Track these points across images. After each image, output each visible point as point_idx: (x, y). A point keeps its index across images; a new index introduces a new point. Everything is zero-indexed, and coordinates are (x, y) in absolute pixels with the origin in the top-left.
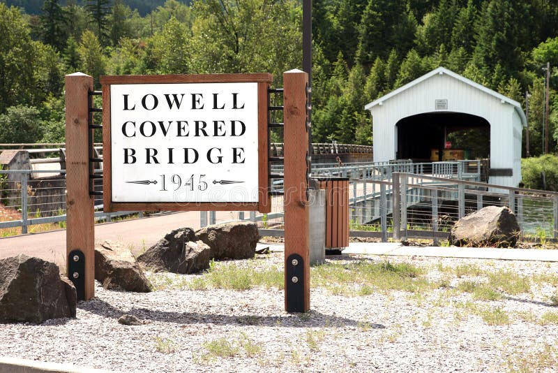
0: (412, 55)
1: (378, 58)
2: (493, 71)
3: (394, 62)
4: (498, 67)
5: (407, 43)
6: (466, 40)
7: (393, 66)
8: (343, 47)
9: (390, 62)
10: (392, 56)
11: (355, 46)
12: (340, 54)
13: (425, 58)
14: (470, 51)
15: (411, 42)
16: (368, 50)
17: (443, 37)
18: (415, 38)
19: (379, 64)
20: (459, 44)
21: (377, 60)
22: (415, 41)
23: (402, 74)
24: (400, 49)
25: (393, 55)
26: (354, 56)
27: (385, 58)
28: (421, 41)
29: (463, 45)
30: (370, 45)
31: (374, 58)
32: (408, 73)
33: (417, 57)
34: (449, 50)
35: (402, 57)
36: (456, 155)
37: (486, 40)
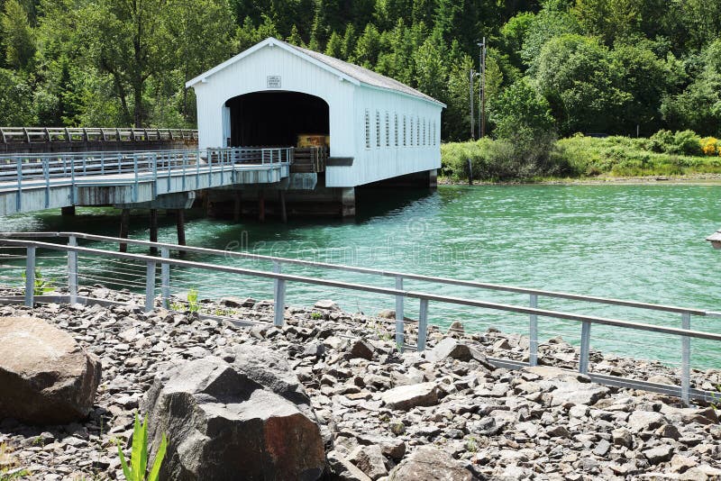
0: (370, 30)
1: (334, 33)
2: (450, 48)
3: (351, 38)
4: (455, 43)
5: (365, 17)
6: (427, 13)
7: (349, 41)
8: (298, 21)
9: (347, 37)
10: (348, 30)
11: (311, 19)
12: (294, 28)
13: (384, 32)
14: (431, 25)
15: (371, 15)
16: (325, 24)
17: (403, 10)
18: (375, 11)
19: (335, 39)
20: (420, 18)
21: (334, 35)
22: (374, 14)
23: (359, 51)
24: (359, 24)
25: (350, 29)
26: (310, 30)
27: (342, 33)
28: (381, 15)
29: (425, 19)
30: (327, 18)
31: (331, 33)
32: (364, 49)
33: (375, 32)
34: (409, 24)
35: (359, 31)
36: (315, 141)
37: (445, 13)
